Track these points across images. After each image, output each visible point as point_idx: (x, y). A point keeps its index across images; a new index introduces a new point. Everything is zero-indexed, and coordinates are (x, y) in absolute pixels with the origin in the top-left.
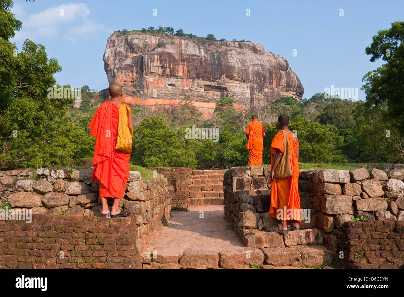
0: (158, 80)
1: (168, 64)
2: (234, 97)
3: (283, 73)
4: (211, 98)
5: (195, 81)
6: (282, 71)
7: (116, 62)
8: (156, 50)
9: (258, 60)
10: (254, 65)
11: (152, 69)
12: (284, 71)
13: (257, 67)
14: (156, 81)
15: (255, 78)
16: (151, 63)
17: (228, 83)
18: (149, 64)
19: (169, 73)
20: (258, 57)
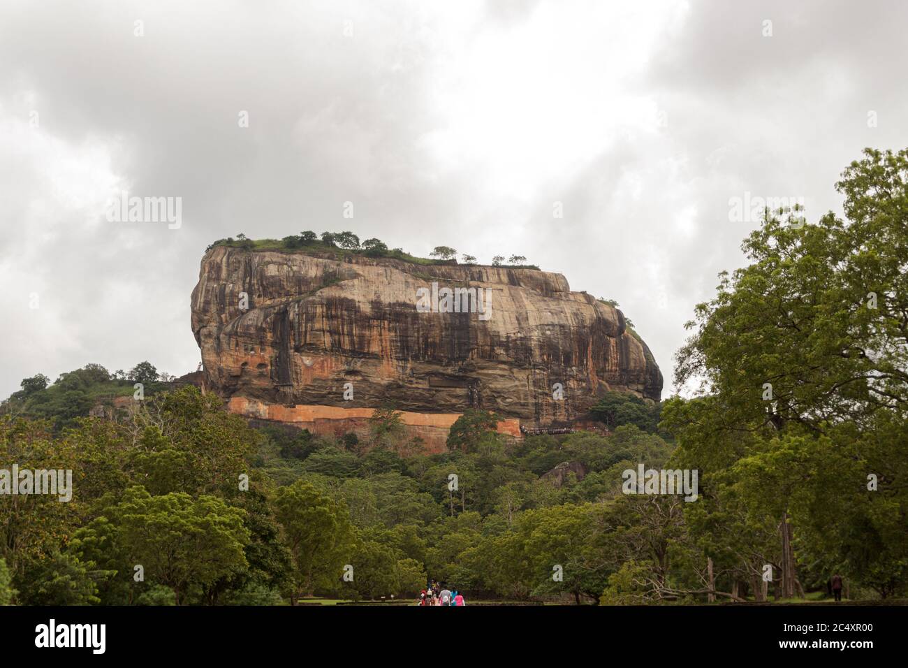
0: (323, 361)
1: (345, 327)
2: (499, 400)
3: (613, 341)
4: (443, 402)
5: (409, 365)
6: (610, 336)
7: (223, 316)
8: (319, 293)
9: (552, 313)
10: (542, 327)
11: (308, 337)
12: (614, 337)
13: (549, 330)
14: (318, 363)
15: (545, 357)
16: (306, 323)
17: (483, 369)
18: (304, 325)
19: (347, 347)
20: (553, 305)
